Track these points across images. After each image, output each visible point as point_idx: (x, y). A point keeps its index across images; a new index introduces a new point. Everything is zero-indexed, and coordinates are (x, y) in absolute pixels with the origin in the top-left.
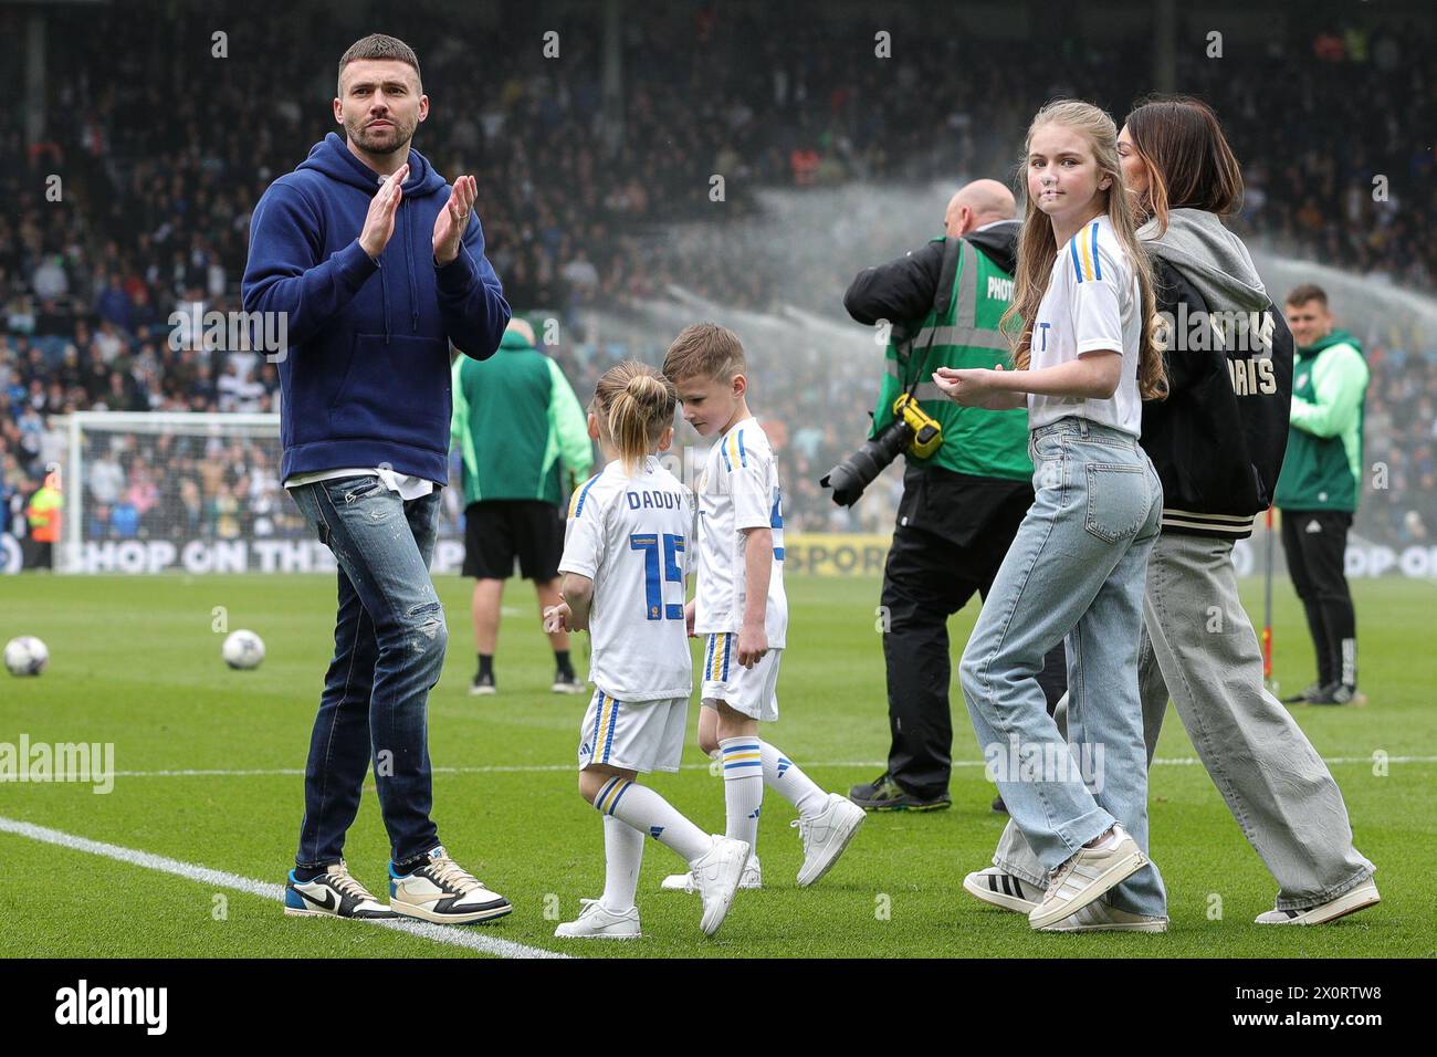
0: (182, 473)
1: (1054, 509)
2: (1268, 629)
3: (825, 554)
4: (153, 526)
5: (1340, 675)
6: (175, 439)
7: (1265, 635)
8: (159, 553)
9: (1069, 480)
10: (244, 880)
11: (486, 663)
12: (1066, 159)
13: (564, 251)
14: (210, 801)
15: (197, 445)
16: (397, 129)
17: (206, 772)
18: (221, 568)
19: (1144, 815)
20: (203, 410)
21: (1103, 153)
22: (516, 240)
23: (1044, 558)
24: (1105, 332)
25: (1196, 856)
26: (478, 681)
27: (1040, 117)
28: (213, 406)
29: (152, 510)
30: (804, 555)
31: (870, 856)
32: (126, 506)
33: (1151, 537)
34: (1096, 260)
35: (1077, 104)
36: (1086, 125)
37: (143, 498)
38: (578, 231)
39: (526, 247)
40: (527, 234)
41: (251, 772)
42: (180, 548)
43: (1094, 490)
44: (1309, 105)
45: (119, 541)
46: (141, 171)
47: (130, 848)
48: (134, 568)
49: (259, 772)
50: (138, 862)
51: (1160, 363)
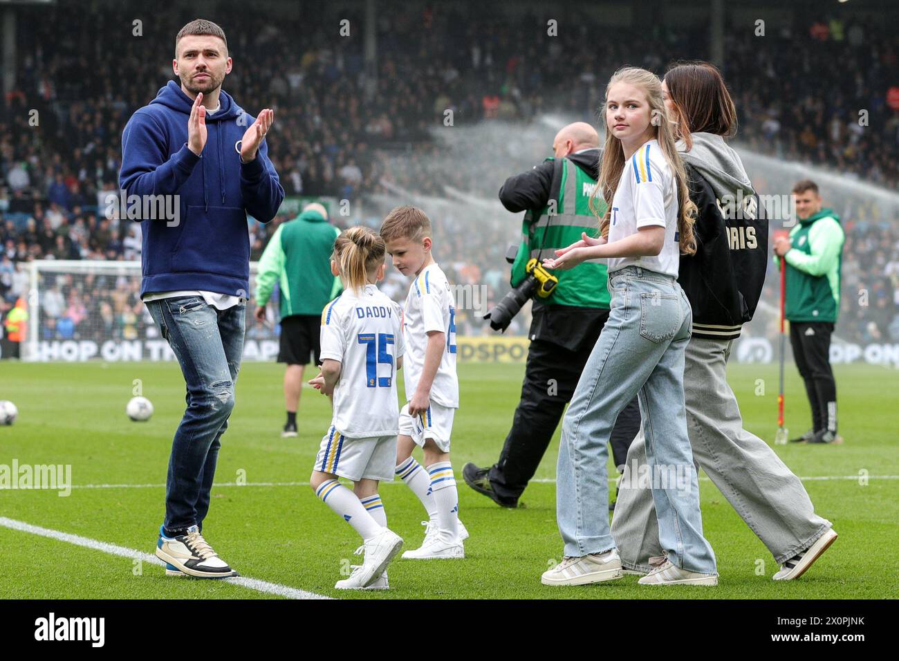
0: (101, 299)
1: (620, 321)
2: (782, 396)
3: (504, 349)
4: (83, 331)
5: (827, 424)
6: (97, 277)
7: (779, 400)
8: (87, 349)
9: (630, 303)
10: (140, 553)
11: (292, 417)
12: (630, 104)
13: (340, 159)
14: (119, 504)
15: (111, 281)
16: (212, 79)
17: (116, 486)
18: (126, 358)
19: (698, 510)
20: (115, 259)
21: (653, 100)
22: (310, 152)
23: (615, 352)
24: (654, 214)
25: (736, 538)
26: (287, 428)
27: (614, 78)
28: (121, 257)
29: (82, 322)
30: (491, 349)
31: (533, 538)
32: (66, 319)
33: (685, 339)
34: (648, 169)
35: (638, 70)
36: (644, 83)
37: (77, 314)
38: (350, 147)
39: (317, 157)
40: (317, 148)
41: (144, 486)
42: (100, 346)
43: (645, 309)
44: (807, 68)
45: (62, 341)
46: (75, 109)
47: (69, 533)
48: (71, 358)
49: (149, 485)
50: (73, 542)
51: (691, 231)
